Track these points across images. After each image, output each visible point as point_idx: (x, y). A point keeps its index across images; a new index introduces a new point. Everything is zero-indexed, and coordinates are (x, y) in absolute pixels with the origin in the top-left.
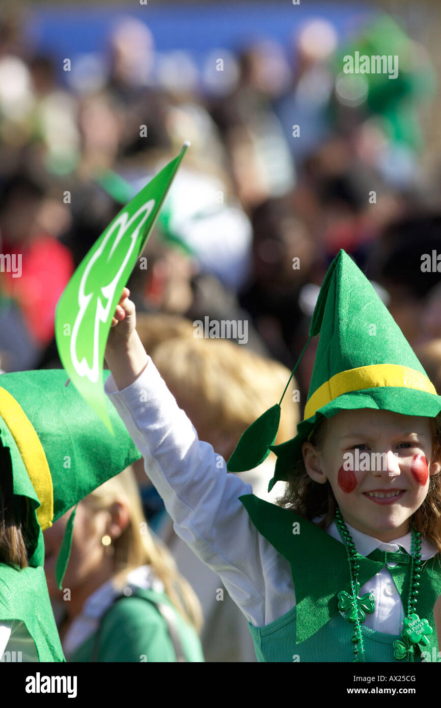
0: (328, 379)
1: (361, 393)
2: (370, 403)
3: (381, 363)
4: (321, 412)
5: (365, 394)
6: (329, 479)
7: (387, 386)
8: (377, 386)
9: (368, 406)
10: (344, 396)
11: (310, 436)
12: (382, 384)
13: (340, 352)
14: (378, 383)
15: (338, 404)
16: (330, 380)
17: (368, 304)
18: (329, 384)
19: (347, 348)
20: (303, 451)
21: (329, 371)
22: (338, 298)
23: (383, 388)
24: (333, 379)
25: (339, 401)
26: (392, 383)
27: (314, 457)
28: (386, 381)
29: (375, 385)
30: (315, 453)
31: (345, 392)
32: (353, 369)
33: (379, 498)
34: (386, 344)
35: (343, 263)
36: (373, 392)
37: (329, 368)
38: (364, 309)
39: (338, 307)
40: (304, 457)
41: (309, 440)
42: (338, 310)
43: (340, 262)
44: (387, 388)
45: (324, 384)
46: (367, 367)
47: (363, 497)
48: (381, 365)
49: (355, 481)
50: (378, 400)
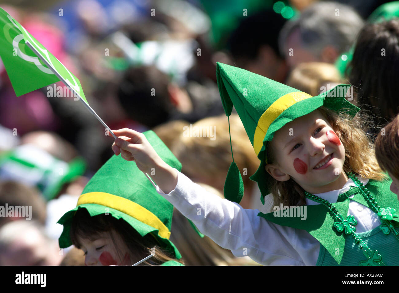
0: (257, 125)
1: (278, 119)
2: (286, 121)
3: (277, 99)
4: (265, 140)
5: (280, 118)
6: (291, 175)
7: (289, 107)
8: (284, 111)
9: (287, 122)
10: (271, 126)
11: (266, 161)
12: (285, 108)
13: (253, 107)
14: (283, 109)
15: (271, 131)
16: (258, 124)
17: (250, 78)
18: (259, 127)
19: (255, 104)
20: (268, 171)
21: (254, 121)
22: (233, 84)
23: (287, 109)
24: (259, 123)
25: (271, 130)
26: (290, 104)
27: (275, 169)
28: (286, 106)
29: (282, 111)
30: (274, 167)
31: (270, 124)
32: (266, 111)
33: (322, 166)
34: (273, 89)
35: (223, 67)
36: (284, 115)
37: (253, 120)
38: (249, 81)
39: (236, 88)
40: (270, 174)
41: (267, 163)
42: (237, 90)
43: (221, 68)
44: (289, 108)
45: (256, 129)
46: (272, 105)
47: (314, 171)
48: (277, 100)
49: (305, 164)
50: (289, 116)
